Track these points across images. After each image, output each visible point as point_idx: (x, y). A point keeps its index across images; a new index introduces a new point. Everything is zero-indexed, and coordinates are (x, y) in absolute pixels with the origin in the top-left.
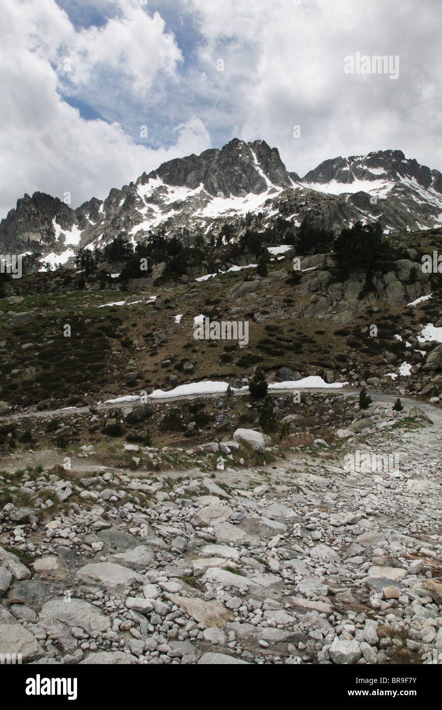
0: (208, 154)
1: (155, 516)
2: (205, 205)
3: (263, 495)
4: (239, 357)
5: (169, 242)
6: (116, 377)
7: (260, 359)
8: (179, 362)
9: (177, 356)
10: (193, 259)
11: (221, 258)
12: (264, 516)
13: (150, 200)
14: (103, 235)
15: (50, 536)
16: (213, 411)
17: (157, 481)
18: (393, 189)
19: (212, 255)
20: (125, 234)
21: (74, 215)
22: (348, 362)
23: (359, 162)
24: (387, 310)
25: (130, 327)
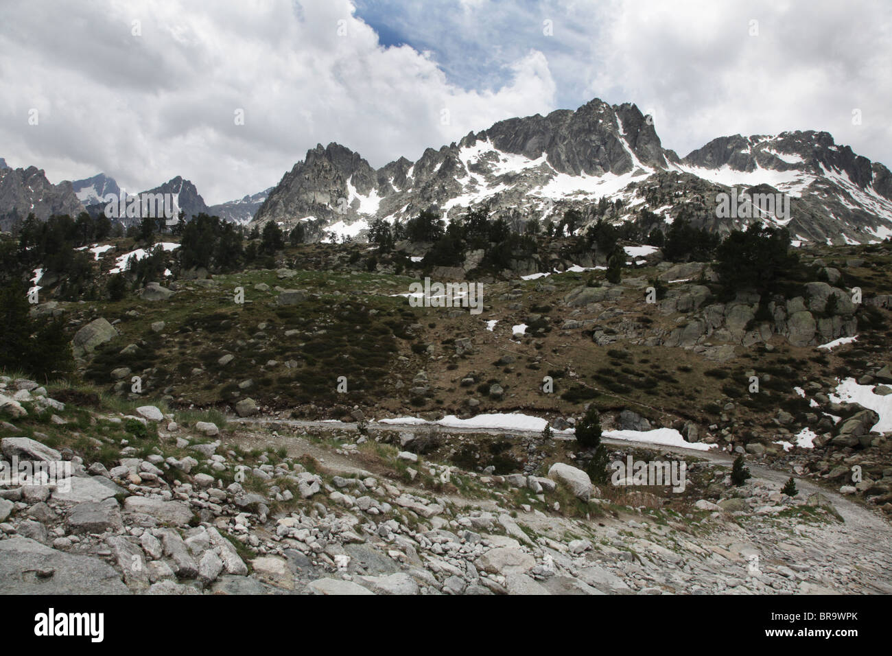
0: (558, 116)
1: (427, 544)
2: (546, 181)
3: (582, 552)
4: (566, 387)
5: (492, 224)
6: (398, 391)
7: (595, 395)
8: (485, 382)
9: (484, 374)
10: (522, 250)
11: (560, 254)
12: (581, 579)
13: (474, 168)
14: (408, 207)
15: (281, 534)
16: (522, 456)
17: (436, 502)
18: (811, 185)
19: (548, 247)
20: (436, 208)
21: (375, 177)
22: (721, 416)
23: (766, 144)
24: (787, 351)
25: (427, 328)
